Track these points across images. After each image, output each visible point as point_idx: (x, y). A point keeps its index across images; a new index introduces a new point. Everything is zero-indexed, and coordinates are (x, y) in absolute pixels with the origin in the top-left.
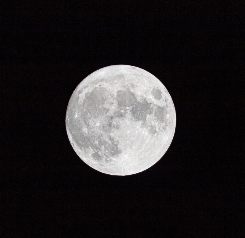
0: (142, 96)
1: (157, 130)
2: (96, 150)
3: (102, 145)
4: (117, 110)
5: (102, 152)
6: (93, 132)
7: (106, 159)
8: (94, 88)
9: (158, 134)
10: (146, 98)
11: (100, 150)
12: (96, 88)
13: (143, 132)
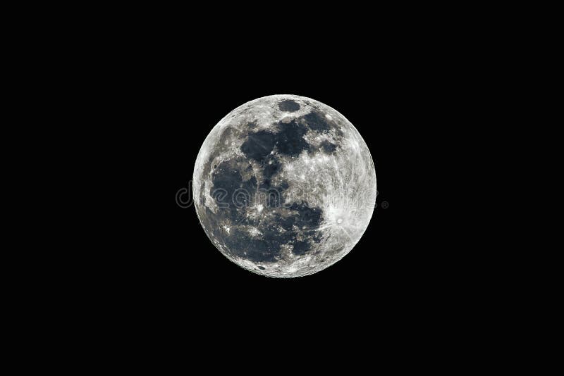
0: (275, 124)
1: (333, 142)
2: (292, 240)
3: (291, 227)
4: (263, 169)
5: (301, 235)
6: (265, 224)
7: (314, 239)
8: (211, 177)
9: (340, 147)
10: (281, 121)
11: (295, 235)
12: (213, 174)
13: (320, 160)
